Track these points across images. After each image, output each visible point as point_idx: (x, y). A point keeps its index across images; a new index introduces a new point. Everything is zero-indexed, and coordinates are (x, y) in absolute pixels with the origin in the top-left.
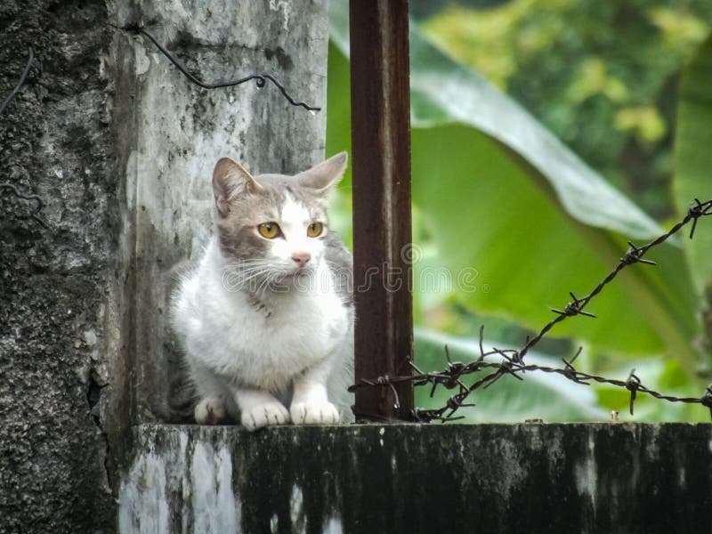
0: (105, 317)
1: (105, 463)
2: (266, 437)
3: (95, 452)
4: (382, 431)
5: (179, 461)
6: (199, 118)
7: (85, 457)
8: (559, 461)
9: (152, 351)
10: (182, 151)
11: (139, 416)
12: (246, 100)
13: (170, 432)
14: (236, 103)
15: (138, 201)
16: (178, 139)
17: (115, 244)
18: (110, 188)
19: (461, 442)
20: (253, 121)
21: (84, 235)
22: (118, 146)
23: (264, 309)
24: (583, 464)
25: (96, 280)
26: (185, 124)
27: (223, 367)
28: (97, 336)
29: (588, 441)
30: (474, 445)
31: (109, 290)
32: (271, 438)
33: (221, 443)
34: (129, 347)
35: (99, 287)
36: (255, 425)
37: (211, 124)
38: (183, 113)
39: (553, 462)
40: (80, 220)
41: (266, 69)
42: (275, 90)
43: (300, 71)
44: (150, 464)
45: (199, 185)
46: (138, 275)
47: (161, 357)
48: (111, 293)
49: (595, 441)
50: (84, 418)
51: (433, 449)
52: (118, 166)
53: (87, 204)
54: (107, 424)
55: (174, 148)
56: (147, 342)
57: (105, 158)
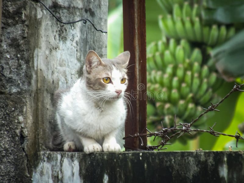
0: (26, 111)
1: (27, 165)
2: (93, 157)
3: (23, 161)
4: (141, 154)
5: (57, 165)
6: (61, 35)
7: (19, 163)
8: (212, 165)
9: (45, 124)
10: (55, 48)
11: (41, 148)
12: (78, 29)
13: (53, 154)
14: (75, 30)
15: (39, 67)
16: (53, 43)
17: (30, 83)
18: (27, 62)
19: (172, 158)
20: (81, 37)
21: (18, 80)
22: (30, 46)
23: (100, 109)
24: (222, 166)
25: (22, 97)
26: (56, 37)
27: (80, 129)
28: (23, 118)
29: (224, 157)
30: (178, 159)
31: (27, 101)
32: (95, 157)
33: (74, 159)
34: (36, 123)
35: (24, 100)
36: (89, 152)
37: (65, 38)
38: (55, 33)
39: (210, 165)
40: (16, 74)
41: (85, 16)
42: (89, 25)
43: (98, 18)
44: (45, 166)
45: (61, 61)
46: (39, 95)
47: (48, 126)
48: (28, 102)
49: (227, 157)
50: (19, 149)
51: (161, 161)
52: (30, 54)
53: (19, 68)
54: (27, 151)
55: (52, 47)
56: (43, 121)
57: (25, 51)
